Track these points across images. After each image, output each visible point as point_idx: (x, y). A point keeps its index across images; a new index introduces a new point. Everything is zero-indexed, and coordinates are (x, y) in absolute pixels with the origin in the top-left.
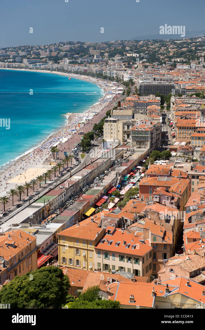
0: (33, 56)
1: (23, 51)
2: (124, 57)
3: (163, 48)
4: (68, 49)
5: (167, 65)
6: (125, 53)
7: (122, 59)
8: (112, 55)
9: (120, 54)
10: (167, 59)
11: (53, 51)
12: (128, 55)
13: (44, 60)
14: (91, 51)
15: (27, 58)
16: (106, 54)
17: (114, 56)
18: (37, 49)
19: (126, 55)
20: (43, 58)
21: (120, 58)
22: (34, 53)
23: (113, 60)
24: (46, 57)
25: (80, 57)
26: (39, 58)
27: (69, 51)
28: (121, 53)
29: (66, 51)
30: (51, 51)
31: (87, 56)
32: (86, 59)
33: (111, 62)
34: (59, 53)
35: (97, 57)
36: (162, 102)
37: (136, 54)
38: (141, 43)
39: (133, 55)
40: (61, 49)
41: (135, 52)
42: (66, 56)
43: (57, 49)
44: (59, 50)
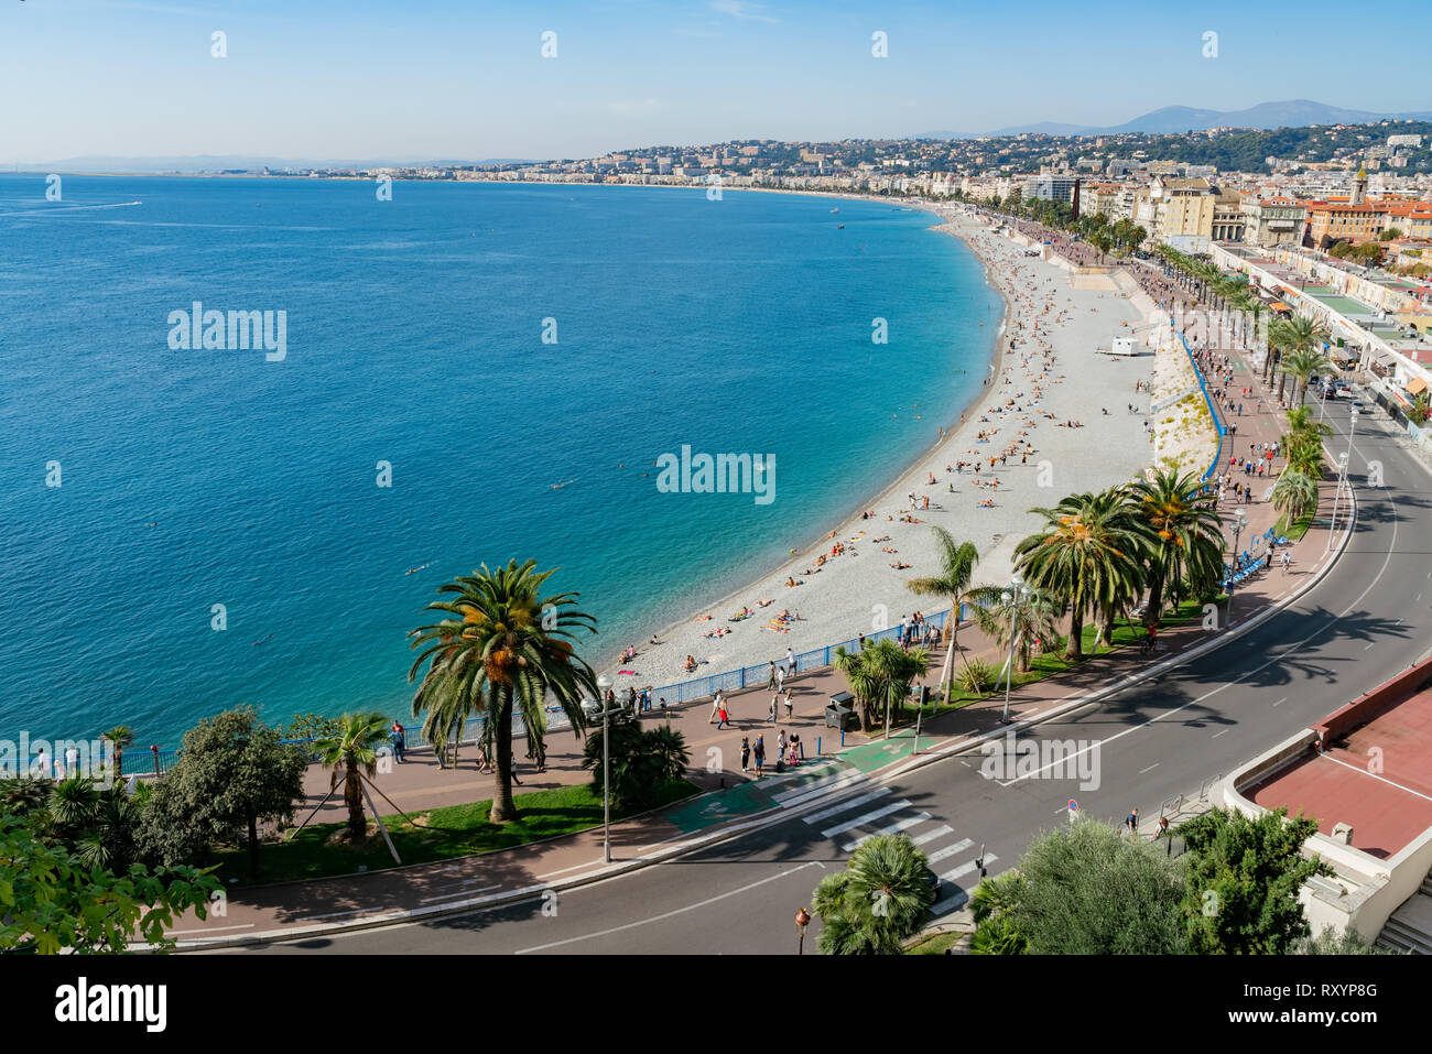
1: (663, 155)
3: (954, 151)
4: (756, 152)
8: (850, 163)
9: (866, 161)
11: (726, 155)
12: (886, 163)
14: (806, 155)
16: (837, 162)
19: (882, 163)
22: (686, 161)
27: (757, 156)
29: (751, 156)
30: (720, 157)
34: (737, 160)
37: (903, 162)
39: (898, 162)
40: (740, 151)
41: (899, 157)
42: (754, 165)
43: (733, 153)
44: (737, 154)
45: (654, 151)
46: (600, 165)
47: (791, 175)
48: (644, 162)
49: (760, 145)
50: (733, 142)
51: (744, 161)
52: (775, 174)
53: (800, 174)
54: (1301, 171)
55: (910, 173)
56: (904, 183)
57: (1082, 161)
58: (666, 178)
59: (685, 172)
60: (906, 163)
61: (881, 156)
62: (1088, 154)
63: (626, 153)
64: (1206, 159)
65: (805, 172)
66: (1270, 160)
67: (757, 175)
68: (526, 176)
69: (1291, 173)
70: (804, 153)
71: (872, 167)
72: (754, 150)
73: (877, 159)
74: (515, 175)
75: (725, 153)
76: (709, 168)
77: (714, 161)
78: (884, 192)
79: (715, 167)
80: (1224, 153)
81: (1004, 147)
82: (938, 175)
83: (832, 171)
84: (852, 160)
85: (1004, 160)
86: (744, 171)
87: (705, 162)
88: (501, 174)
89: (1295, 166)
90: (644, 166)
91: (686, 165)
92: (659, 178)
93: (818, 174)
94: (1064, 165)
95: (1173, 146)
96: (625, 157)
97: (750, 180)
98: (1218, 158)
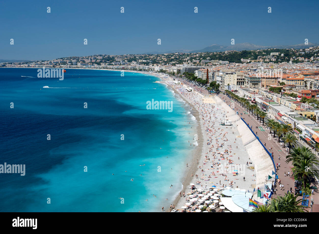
1: (74, 59)
3: (158, 58)
9: (134, 60)
11: (93, 59)
12: (140, 61)
19: (138, 61)
22: (81, 61)
27: (102, 59)
29: (100, 59)
30: (91, 59)
34: (96, 60)
37: (145, 61)
40: (97, 58)
42: (101, 62)
43: (95, 58)
44: (96, 59)
45: (71, 58)
46: (54, 62)
47: (112, 65)
48: (68, 61)
49: (103, 56)
50: (94, 55)
51: (98, 61)
52: (108, 65)
53: (115, 65)
54: (250, 62)
55: (147, 64)
56: (146, 67)
57: (194, 61)
58: (75, 66)
59: (81, 64)
61: (138, 59)
62: (195, 58)
63: (61, 58)
64: (226, 59)
65: (117, 64)
66: (242, 60)
67: (103, 65)
68: (30, 66)
69: (247, 63)
70: (116, 58)
71: (136, 62)
72: (101, 58)
73: (137, 60)
74: (26, 65)
75: (92, 58)
76: (88, 63)
78: (141, 70)
79: (90, 63)
81: (172, 56)
82: (155, 65)
83: (125, 64)
84: (130, 61)
85: (172, 60)
86: (99, 64)
87: (87, 61)
88: (22, 65)
89: (249, 61)
90: (68, 62)
91: (81, 62)
92: (73, 66)
93: (121, 65)
94: (189, 62)
95: (217, 56)
96: (62, 60)
97: (100, 66)
98: (229, 59)
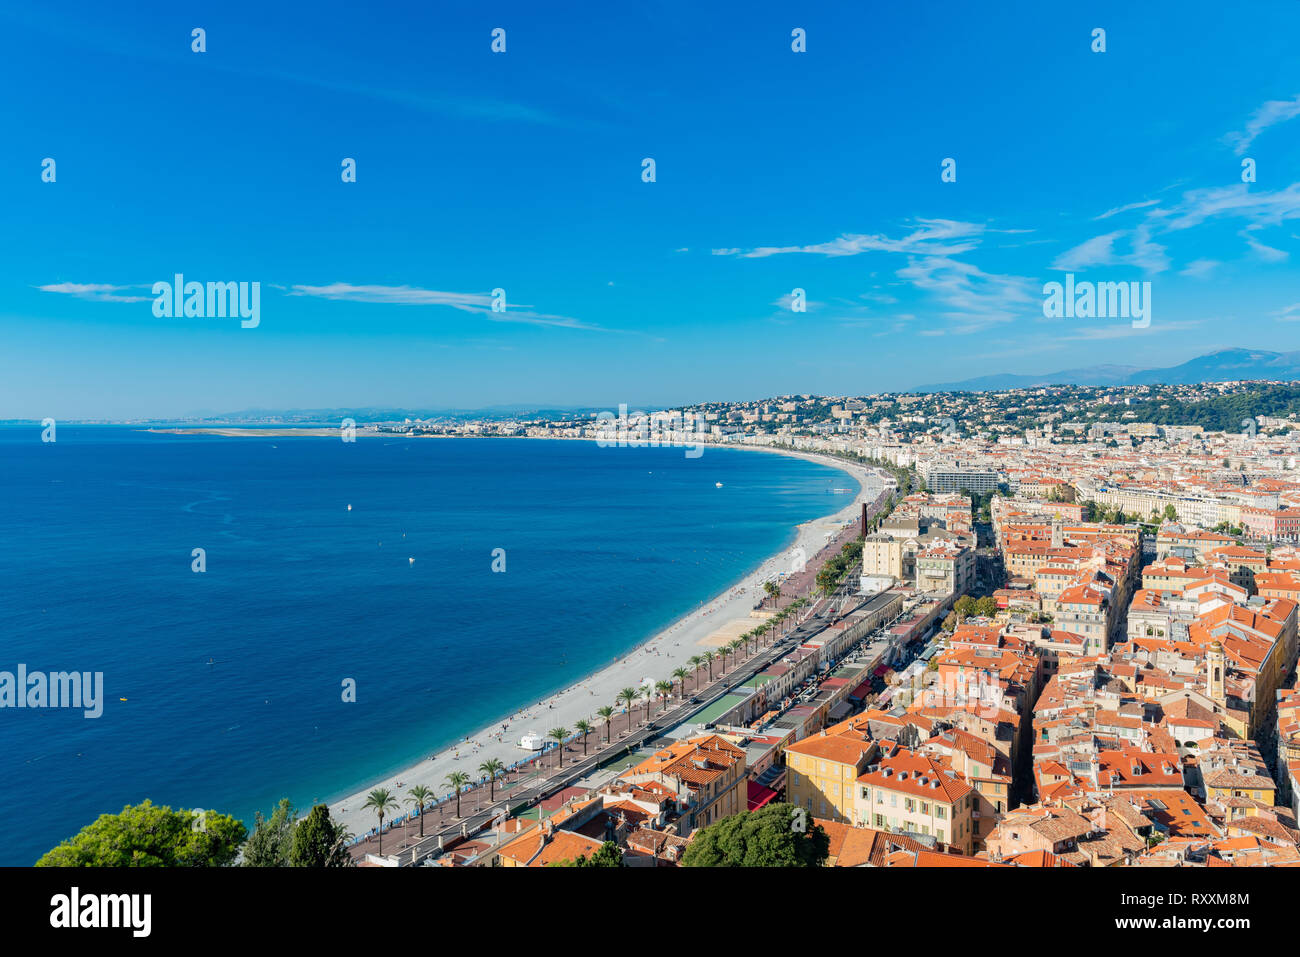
0: (730, 421)
1: (712, 411)
2: (897, 423)
4: (793, 409)
5: (981, 437)
6: (898, 416)
7: (893, 426)
8: (874, 420)
9: (887, 417)
10: (979, 427)
11: (766, 411)
12: (905, 419)
13: (749, 427)
14: (836, 412)
15: (719, 425)
16: (863, 418)
17: (878, 422)
18: (737, 409)
19: (901, 420)
20: (748, 424)
21: (889, 424)
23: (877, 429)
24: (753, 423)
25: (814, 422)
26: (740, 424)
27: (794, 412)
28: (891, 415)
29: (788, 413)
30: (761, 412)
31: (828, 421)
32: (826, 426)
33: (872, 432)
34: (774, 417)
35: (848, 422)
36: (974, 507)
38: (928, 398)
39: (915, 419)
40: (782, 407)
41: (918, 414)
43: (772, 409)
44: (778, 410)
49: (802, 401)
50: (778, 398)
51: (783, 416)
57: (1066, 425)
60: (922, 420)
61: (902, 412)
63: (681, 409)
64: (1194, 418)
66: (1259, 419)
69: (1277, 433)
70: (834, 409)
72: (795, 406)
75: (765, 409)
77: (756, 417)
80: (1213, 413)
85: (1009, 418)
87: (749, 418)
89: (1283, 425)
95: (1164, 405)
98: (1207, 418)
